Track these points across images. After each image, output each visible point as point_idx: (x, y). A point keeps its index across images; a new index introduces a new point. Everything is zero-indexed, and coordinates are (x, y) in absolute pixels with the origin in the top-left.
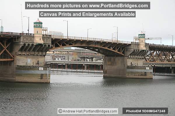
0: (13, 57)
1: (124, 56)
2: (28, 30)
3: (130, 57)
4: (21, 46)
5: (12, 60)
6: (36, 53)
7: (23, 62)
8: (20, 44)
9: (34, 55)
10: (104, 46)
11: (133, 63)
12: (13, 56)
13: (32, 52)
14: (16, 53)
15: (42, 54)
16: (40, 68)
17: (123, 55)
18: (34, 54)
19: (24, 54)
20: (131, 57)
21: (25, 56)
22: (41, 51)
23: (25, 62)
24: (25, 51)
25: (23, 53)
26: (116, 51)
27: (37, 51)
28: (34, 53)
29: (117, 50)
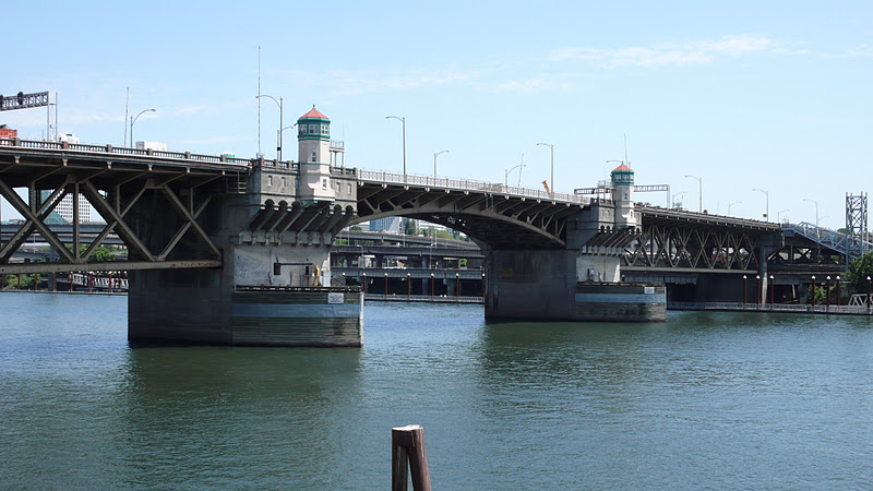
0: (217, 251)
1: (564, 248)
2: (279, 149)
3: (584, 251)
4: (253, 212)
5: (217, 264)
6: (303, 237)
7: (258, 274)
8: (252, 202)
9: (294, 245)
10: (508, 214)
11: (592, 272)
12: (221, 250)
13: (289, 233)
14: (231, 237)
15: (321, 239)
16: (330, 294)
17: (563, 243)
18: (294, 242)
19: (261, 239)
20: (590, 252)
21: (265, 250)
22: (318, 231)
23: (264, 273)
24: (266, 229)
25: (256, 237)
26: (542, 231)
27: (305, 231)
28: (296, 238)
29: (544, 228)
